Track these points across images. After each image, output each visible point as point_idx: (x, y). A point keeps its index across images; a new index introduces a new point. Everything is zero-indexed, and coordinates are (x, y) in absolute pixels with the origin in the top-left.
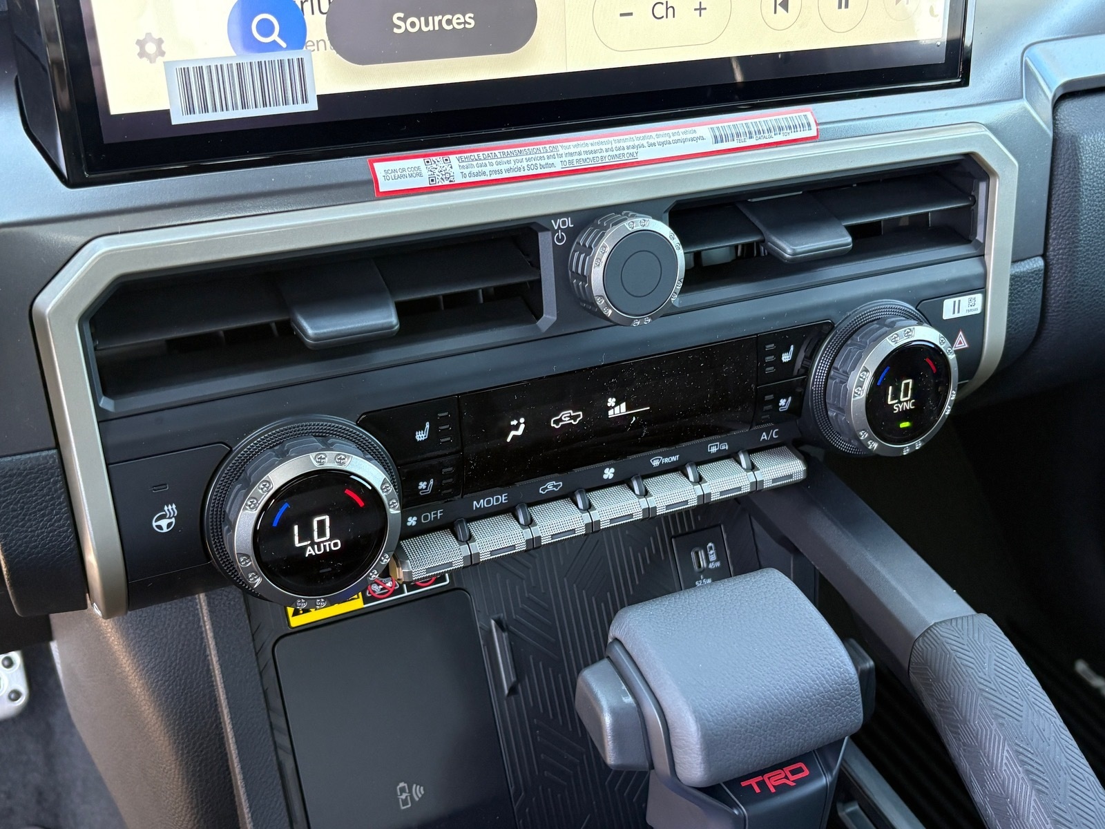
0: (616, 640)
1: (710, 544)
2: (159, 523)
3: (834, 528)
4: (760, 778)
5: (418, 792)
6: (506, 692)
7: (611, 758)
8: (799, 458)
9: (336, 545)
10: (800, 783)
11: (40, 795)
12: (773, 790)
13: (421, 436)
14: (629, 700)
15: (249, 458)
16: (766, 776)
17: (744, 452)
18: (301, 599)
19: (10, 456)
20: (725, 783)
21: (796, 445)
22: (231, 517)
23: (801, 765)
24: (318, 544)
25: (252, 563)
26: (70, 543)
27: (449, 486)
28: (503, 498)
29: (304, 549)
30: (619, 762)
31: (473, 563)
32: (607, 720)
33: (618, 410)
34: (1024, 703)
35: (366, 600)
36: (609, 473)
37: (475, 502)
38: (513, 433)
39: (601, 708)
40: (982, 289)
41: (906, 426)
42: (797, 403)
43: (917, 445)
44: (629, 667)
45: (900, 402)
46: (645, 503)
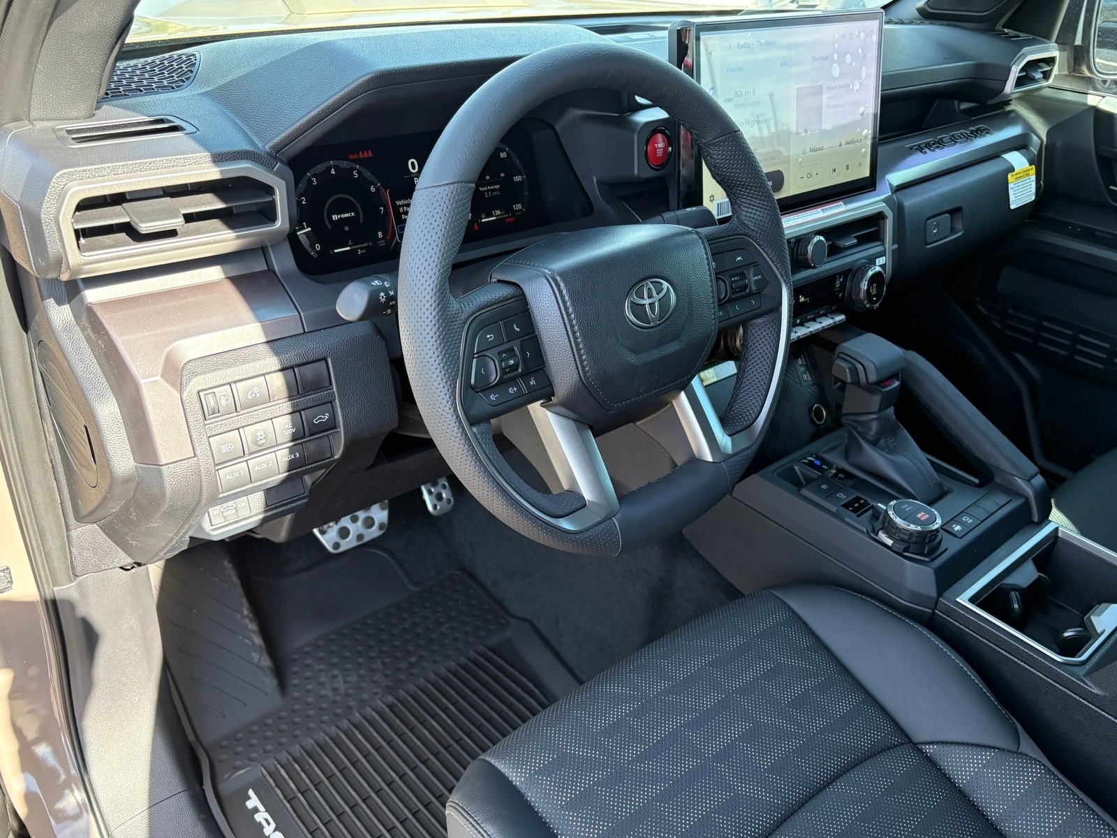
8: (844, 314)
14: (851, 365)
21: (843, 310)
33: (802, 300)
40: (885, 255)
41: (874, 299)
42: (843, 295)
43: (877, 305)
44: (848, 357)
45: (874, 292)
46: (810, 330)
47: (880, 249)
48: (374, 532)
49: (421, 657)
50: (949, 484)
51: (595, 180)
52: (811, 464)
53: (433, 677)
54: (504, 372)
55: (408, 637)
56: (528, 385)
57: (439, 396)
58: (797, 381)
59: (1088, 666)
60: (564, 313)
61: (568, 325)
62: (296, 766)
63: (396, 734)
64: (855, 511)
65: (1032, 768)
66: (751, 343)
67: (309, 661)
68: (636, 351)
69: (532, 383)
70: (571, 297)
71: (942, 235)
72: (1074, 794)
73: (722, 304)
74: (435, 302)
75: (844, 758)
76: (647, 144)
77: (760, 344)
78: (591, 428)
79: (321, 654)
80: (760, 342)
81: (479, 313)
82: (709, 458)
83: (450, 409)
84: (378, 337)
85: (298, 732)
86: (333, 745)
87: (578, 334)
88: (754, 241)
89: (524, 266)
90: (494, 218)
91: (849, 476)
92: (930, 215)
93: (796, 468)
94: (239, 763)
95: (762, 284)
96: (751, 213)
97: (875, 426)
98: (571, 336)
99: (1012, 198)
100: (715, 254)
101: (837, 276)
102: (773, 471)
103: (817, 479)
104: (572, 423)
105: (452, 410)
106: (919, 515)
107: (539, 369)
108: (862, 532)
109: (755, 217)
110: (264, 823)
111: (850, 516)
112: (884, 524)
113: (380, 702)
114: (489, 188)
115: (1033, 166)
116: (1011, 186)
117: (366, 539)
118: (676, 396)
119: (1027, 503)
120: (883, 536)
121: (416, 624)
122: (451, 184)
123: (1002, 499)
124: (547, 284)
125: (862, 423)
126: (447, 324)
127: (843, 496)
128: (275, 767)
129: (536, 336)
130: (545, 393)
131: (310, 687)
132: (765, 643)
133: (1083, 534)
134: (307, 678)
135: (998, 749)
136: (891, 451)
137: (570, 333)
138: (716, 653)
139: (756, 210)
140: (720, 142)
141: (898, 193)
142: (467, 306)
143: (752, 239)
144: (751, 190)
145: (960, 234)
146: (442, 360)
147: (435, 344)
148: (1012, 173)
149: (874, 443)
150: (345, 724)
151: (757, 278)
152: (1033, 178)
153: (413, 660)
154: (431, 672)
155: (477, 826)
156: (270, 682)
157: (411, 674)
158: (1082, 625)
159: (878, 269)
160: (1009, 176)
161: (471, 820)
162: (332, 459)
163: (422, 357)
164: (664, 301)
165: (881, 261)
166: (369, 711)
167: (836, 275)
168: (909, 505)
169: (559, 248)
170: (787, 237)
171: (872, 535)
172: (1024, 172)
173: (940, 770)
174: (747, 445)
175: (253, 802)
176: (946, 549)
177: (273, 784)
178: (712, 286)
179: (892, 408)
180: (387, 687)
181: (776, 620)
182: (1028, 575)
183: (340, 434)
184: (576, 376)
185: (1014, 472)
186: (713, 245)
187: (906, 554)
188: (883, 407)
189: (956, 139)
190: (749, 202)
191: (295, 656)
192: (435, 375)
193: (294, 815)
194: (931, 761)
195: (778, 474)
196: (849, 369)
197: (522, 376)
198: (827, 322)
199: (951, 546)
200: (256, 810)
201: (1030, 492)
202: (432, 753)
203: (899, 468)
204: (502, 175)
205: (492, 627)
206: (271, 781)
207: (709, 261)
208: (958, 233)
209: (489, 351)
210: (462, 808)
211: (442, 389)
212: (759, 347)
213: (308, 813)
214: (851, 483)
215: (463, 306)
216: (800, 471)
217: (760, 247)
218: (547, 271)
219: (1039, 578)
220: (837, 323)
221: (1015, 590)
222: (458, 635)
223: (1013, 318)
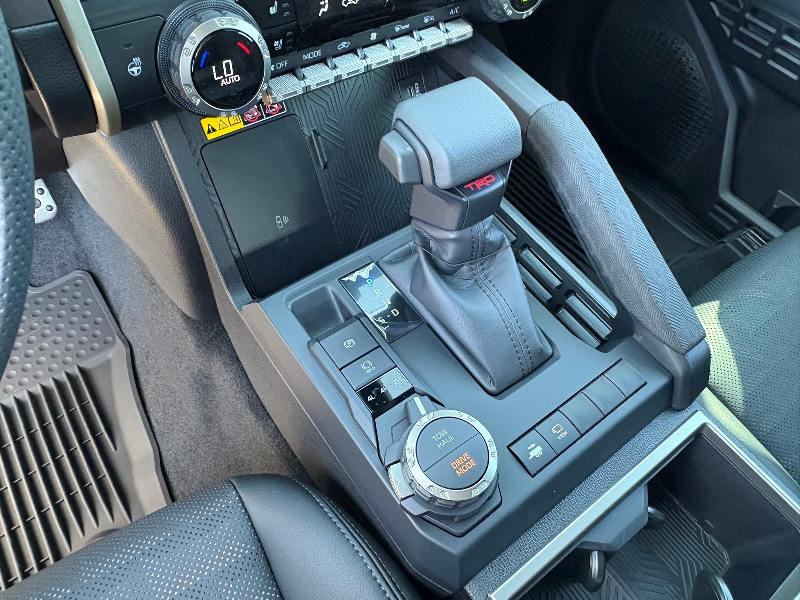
0: (399, 120)
1: (417, 84)
2: (132, 70)
3: (486, 63)
4: (473, 184)
5: (286, 220)
6: (323, 167)
7: (402, 180)
8: (470, 25)
9: (237, 78)
10: (491, 184)
11: (77, 256)
12: (480, 189)
13: (273, 11)
14: (410, 149)
15: (178, 24)
16: (476, 182)
17: (442, 22)
18: (223, 111)
19: (29, 26)
20: (457, 187)
21: (468, 18)
22: (176, 63)
23: (491, 176)
24: (228, 78)
25: (193, 90)
26: (81, 86)
27: (291, 44)
28: (319, 53)
29: (220, 81)
30: (407, 181)
31: (308, 91)
32: (400, 160)
34: (584, 142)
35: (245, 123)
36: (374, 37)
37: (304, 56)
38: (322, 10)
39: (396, 156)
43: (530, 13)
46: (394, 53)
176: (500, 505)
188: (467, 221)
205: (96, 345)
219: (651, 517)
220: (456, 40)
222: (57, 352)
223: (747, 24)
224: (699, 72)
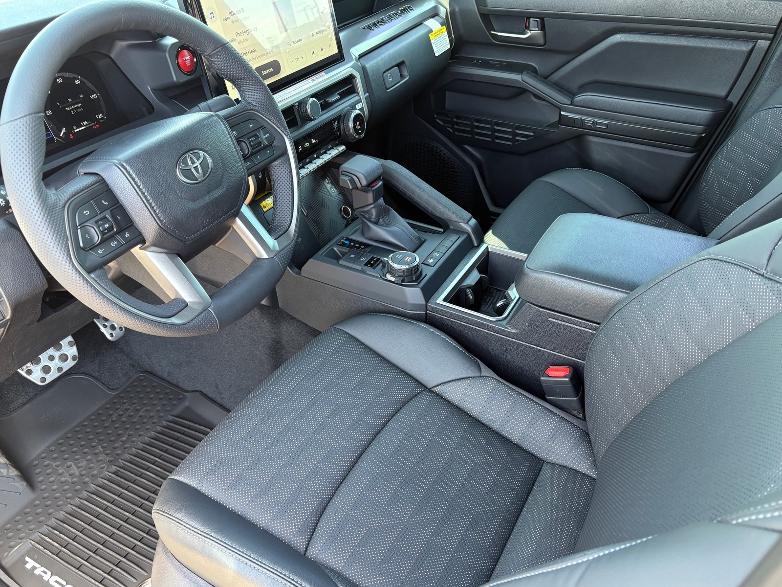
4: (372, 183)
8: (344, 145)
10: (378, 183)
14: (350, 178)
21: (342, 142)
23: (377, 181)
30: (352, 188)
32: (348, 182)
33: (314, 141)
40: (361, 102)
41: (360, 131)
42: (340, 133)
43: (363, 135)
44: (347, 173)
45: (358, 127)
46: (324, 160)
47: (357, 98)
48: (70, 363)
49: (129, 435)
50: (424, 236)
51: (149, 88)
52: (343, 244)
53: (141, 445)
54: (103, 233)
55: (117, 425)
56: (124, 238)
57: (58, 259)
58: (328, 194)
59: (508, 319)
60: (135, 186)
61: (140, 193)
62: (56, 532)
63: (123, 489)
64: (372, 266)
65: (489, 382)
66: (275, 178)
67: (47, 462)
68: (194, 200)
69: (127, 236)
70: (137, 174)
71: (395, 82)
72: (513, 389)
73: (246, 158)
74: (36, 198)
75: (391, 409)
76: (177, 57)
77: (281, 178)
78: (179, 255)
79: (55, 455)
80: (281, 176)
81: (74, 198)
82: (265, 256)
83: (69, 266)
84: (12, 229)
85: (51, 511)
86: (79, 510)
87: (149, 197)
88: (258, 112)
89: (99, 160)
90: (84, 128)
91: (367, 246)
92: (384, 70)
93: (335, 249)
94: (12, 543)
95: (271, 140)
96: (251, 95)
97: (374, 212)
98: (144, 200)
99: (435, 49)
100: (232, 127)
101: (333, 122)
102: (322, 254)
103: (348, 252)
104: (165, 256)
105: (71, 266)
106: (406, 259)
107: (130, 226)
108: (378, 277)
109: (255, 97)
110: (43, 574)
111: (369, 270)
112: (388, 269)
113: (106, 473)
114: (73, 107)
115: (444, 26)
116: (432, 42)
117: (65, 370)
118: (234, 222)
119: (469, 235)
120: (389, 277)
121: (121, 415)
122: (24, 117)
123: (454, 238)
124: (118, 169)
125: (366, 212)
126: (51, 212)
127: (364, 259)
128: (41, 538)
129: (121, 205)
130: (140, 240)
131: (52, 479)
132: (335, 358)
133: (511, 249)
134: (48, 474)
135: (471, 377)
136: (387, 225)
137: (143, 198)
138: (306, 372)
139: (254, 93)
140: (217, 52)
141: (361, 60)
142: (63, 196)
143: (256, 111)
144: (247, 80)
145: (407, 78)
146: (53, 235)
147: (44, 226)
148: (432, 33)
149: (376, 223)
150: (85, 494)
151: (266, 136)
152: (446, 34)
153: (124, 439)
154: (139, 442)
155: (171, 517)
156: (21, 485)
157: (125, 448)
158: (506, 297)
159: (357, 112)
160: (430, 35)
161: (166, 515)
162: (5, 320)
163: (38, 236)
164: (204, 164)
165: (360, 106)
166: (100, 481)
167: (331, 121)
168: (399, 254)
169: (122, 144)
170: (280, 109)
171: (383, 277)
172: (439, 31)
173: (445, 399)
174: (288, 242)
175: (30, 563)
176: (426, 275)
177: (42, 548)
178: (235, 147)
179: (382, 198)
180: (109, 461)
181: (340, 342)
182: (475, 276)
183: (5, 302)
184: (155, 225)
185: (459, 220)
186: (229, 122)
187: (404, 283)
188: (376, 199)
189: (391, 17)
190: (248, 88)
191: (35, 463)
192: (51, 247)
193: (63, 562)
194: (439, 396)
195: (325, 256)
196: (349, 180)
197: (118, 233)
198: (334, 152)
199: (429, 272)
200: (34, 568)
201: (469, 230)
202: (151, 492)
203: (393, 234)
204: (81, 96)
205: (175, 402)
206: (40, 547)
207: (229, 132)
208: (405, 78)
209: (88, 222)
210: (160, 510)
211: (59, 255)
212: (281, 180)
213: (73, 558)
214: (368, 249)
215: (60, 196)
216: (338, 250)
217: (263, 116)
218: (115, 161)
219: (481, 277)
220: (341, 152)
221: (468, 288)
222: (152, 414)
223: (457, 124)
224: (448, 154)
